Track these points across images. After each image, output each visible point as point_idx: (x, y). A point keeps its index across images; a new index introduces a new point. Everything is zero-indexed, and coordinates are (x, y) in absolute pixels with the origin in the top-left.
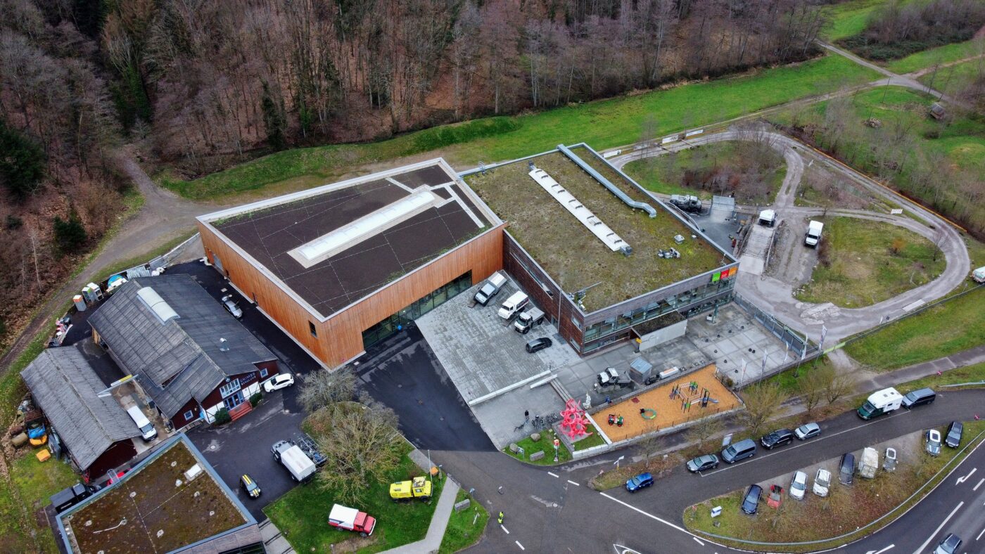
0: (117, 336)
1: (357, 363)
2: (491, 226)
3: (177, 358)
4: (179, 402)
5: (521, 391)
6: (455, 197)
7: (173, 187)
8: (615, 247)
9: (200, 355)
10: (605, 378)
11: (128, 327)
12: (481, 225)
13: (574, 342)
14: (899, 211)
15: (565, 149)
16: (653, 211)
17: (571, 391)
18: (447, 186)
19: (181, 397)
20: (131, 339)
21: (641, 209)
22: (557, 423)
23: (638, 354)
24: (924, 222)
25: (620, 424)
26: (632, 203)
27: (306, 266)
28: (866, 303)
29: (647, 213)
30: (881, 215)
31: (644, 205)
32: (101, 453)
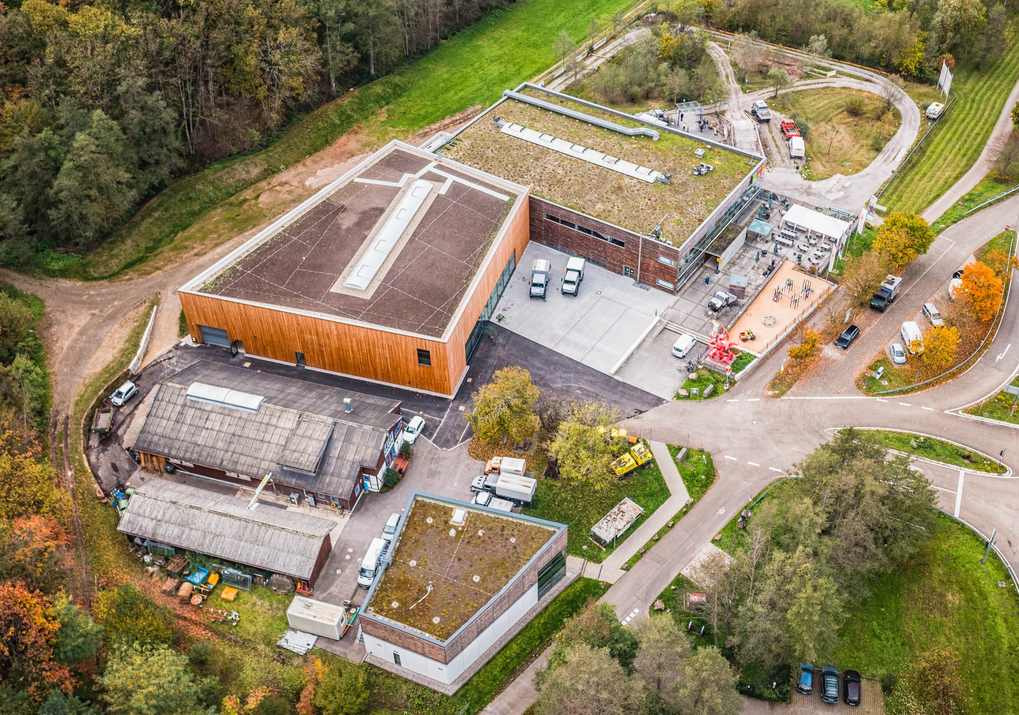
0: (197, 449)
1: (470, 380)
2: (515, 196)
3: (310, 438)
4: (348, 478)
5: (646, 344)
6: (451, 178)
7: (64, 273)
8: (651, 179)
9: (335, 424)
10: (719, 304)
11: (204, 433)
12: (506, 198)
13: (661, 282)
14: (833, 73)
15: (513, 94)
16: (654, 133)
17: (691, 327)
18: (430, 168)
19: (345, 472)
20: (220, 445)
21: (640, 135)
22: (703, 357)
23: (720, 275)
24: (858, 78)
25: (753, 339)
26: (630, 131)
27: (368, 297)
28: (864, 166)
29: (650, 138)
30: (820, 81)
31: (643, 130)
32: (317, 553)
